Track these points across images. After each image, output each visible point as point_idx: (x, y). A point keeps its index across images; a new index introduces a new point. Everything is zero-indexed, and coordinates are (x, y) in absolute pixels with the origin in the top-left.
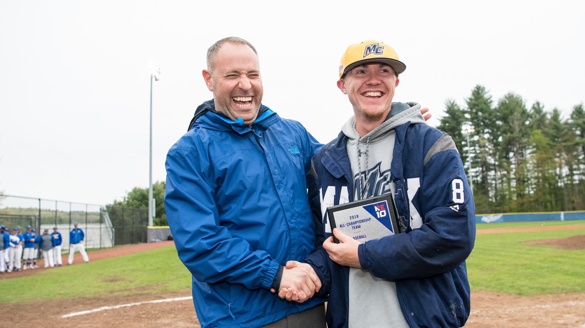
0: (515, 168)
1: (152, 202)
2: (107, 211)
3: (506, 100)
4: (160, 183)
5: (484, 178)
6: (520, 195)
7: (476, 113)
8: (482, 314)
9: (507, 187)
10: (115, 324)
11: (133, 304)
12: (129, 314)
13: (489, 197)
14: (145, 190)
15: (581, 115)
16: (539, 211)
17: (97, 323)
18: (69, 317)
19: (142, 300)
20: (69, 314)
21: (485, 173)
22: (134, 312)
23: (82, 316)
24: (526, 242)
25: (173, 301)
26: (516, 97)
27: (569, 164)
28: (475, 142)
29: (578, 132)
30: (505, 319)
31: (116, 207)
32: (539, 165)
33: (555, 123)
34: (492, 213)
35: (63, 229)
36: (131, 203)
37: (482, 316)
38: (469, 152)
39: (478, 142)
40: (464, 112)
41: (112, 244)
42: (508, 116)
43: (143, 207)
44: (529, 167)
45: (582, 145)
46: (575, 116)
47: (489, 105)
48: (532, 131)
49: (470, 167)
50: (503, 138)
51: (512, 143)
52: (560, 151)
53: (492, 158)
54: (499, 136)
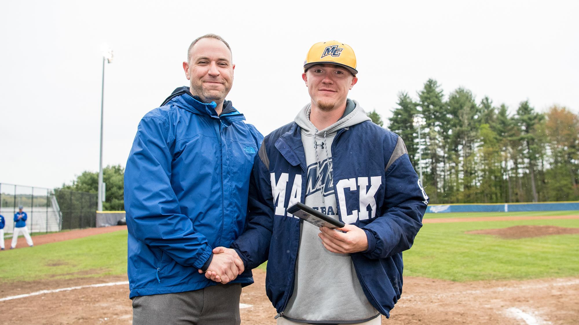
0: (464, 161)
1: (102, 187)
2: (55, 195)
3: (456, 94)
4: (111, 167)
5: (434, 170)
6: (467, 187)
7: (428, 106)
8: (415, 299)
9: (455, 179)
10: (52, 307)
11: (73, 288)
12: (68, 297)
13: (437, 188)
14: (96, 174)
15: (526, 112)
16: (484, 202)
17: (34, 306)
18: (6, 300)
19: (83, 284)
20: (6, 297)
21: (434, 165)
22: (73, 296)
23: (19, 299)
24: (468, 231)
25: (116, 285)
26: (466, 92)
27: (514, 157)
28: (426, 135)
29: (524, 128)
30: (436, 304)
31: (64, 191)
32: (486, 159)
33: (502, 118)
34: (440, 203)
35: (7, 212)
36: (81, 186)
37: (415, 300)
38: (420, 144)
39: (429, 134)
40: (416, 105)
41: (59, 228)
42: (458, 110)
43: (92, 192)
44: (477, 160)
45: (526, 140)
46: (521, 112)
47: (440, 98)
48: (480, 125)
49: (420, 159)
50: (452, 132)
51: (461, 136)
52: (506, 145)
53: (442, 150)
54: (449, 129)
